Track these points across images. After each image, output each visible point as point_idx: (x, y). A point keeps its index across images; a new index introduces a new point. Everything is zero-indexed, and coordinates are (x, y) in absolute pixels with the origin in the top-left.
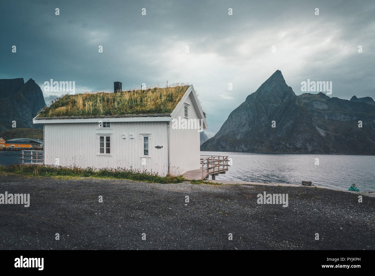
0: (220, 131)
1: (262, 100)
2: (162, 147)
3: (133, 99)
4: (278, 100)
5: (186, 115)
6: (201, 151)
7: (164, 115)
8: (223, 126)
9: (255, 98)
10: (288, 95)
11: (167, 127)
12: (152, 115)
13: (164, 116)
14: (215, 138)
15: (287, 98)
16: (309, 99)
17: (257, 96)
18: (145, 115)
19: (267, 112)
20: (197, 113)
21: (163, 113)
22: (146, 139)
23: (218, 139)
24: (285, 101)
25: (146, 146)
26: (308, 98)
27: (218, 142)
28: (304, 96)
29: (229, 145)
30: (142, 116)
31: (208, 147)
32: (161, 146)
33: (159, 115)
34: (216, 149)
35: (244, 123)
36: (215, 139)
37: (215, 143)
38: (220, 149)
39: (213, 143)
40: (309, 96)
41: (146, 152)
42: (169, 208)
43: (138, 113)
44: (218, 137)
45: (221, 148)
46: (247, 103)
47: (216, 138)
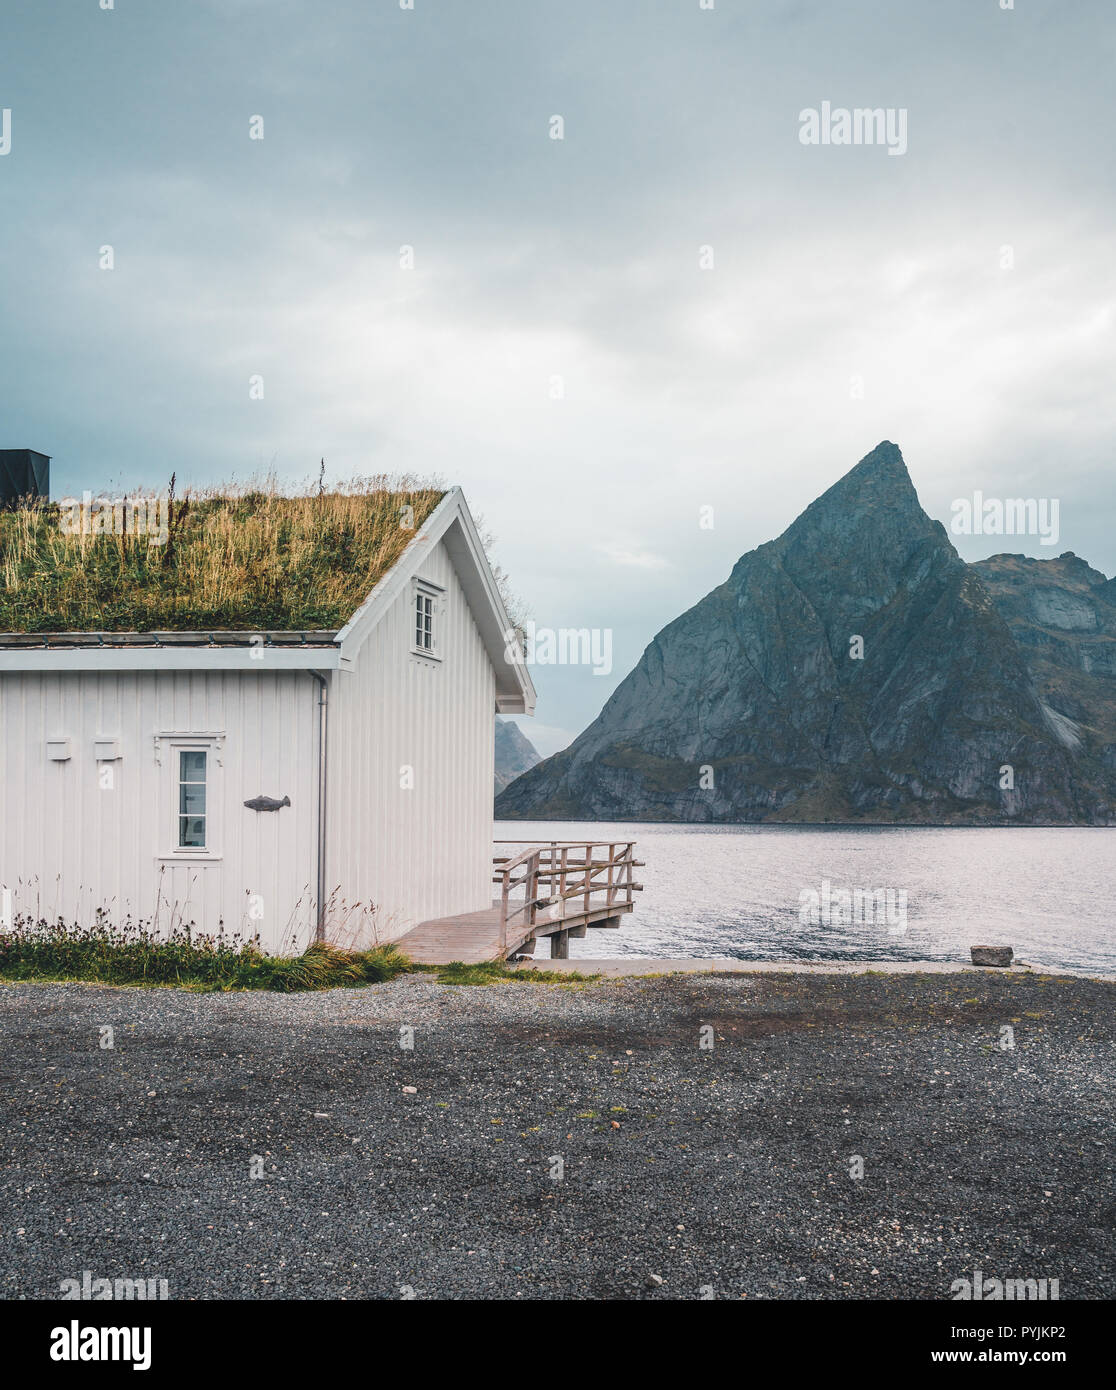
0: (601, 720)
1: (808, 578)
2: (287, 802)
3: (121, 550)
4: (880, 581)
5: (424, 638)
6: (495, 819)
7: (302, 636)
8: (614, 700)
9: (774, 566)
10: (928, 561)
11: (317, 701)
12: (230, 639)
13: (300, 643)
14: (574, 756)
15: (923, 572)
16: (1016, 582)
17: (785, 558)
18: (191, 635)
19: (827, 633)
20: (481, 633)
21: (294, 628)
22: (193, 761)
23: (590, 760)
24: (911, 585)
25: (189, 797)
26: (1012, 578)
27: (586, 777)
28: (994, 567)
29: (642, 788)
30: (174, 639)
31: (538, 798)
32: (278, 797)
33: (273, 638)
34: (576, 809)
35: (717, 684)
36: (576, 763)
37: (572, 780)
38: (597, 808)
39: (562, 783)
40: (1016, 569)
41: (192, 831)
42: (318, 1114)
43: (147, 625)
44: (590, 753)
45: (604, 805)
46: (738, 589)
47: (579, 754)
